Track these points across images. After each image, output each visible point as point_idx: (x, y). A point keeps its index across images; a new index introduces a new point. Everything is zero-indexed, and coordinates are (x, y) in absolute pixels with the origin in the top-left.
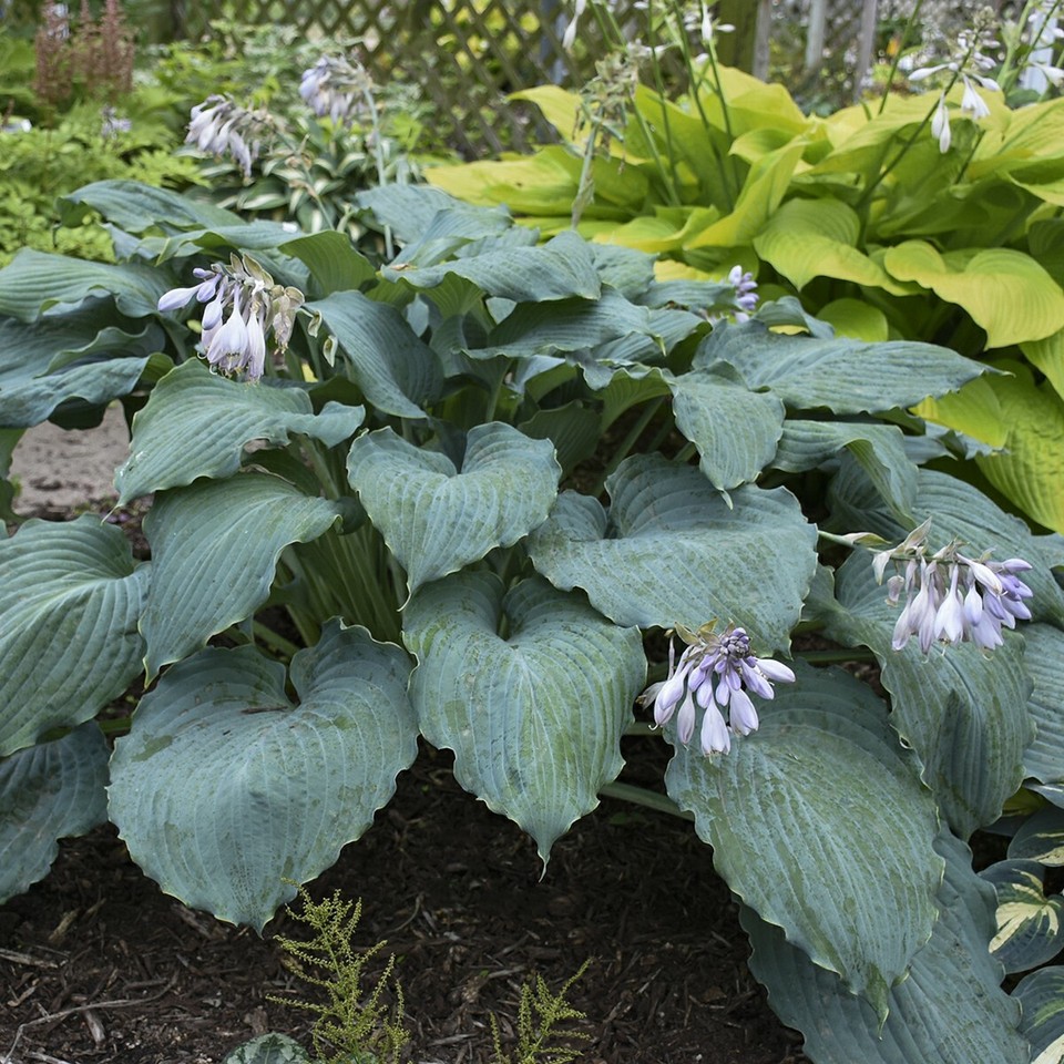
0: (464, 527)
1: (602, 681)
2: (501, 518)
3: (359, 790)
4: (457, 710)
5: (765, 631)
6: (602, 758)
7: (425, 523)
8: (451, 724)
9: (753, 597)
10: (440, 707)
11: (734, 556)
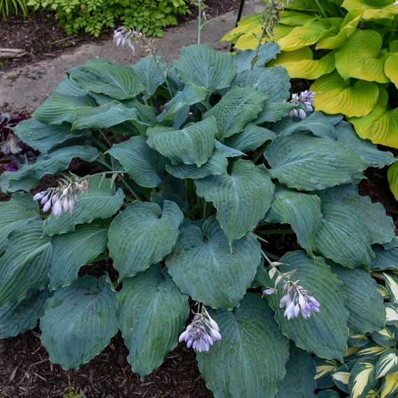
0: (140, 259)
1: (174, 317)
2: (154, 253)
3: (102, 338)
4: (130, 321)
5: (231, 301)
6: (169, 344)
7: (127, 257)
8: (128, 326)
9: (230, 288)
10: (126, 319)
11: (228, 272)
